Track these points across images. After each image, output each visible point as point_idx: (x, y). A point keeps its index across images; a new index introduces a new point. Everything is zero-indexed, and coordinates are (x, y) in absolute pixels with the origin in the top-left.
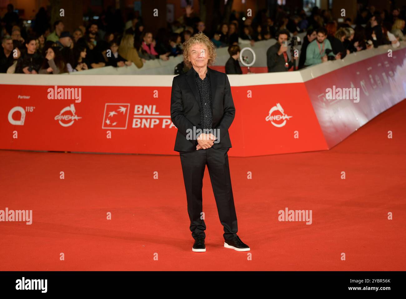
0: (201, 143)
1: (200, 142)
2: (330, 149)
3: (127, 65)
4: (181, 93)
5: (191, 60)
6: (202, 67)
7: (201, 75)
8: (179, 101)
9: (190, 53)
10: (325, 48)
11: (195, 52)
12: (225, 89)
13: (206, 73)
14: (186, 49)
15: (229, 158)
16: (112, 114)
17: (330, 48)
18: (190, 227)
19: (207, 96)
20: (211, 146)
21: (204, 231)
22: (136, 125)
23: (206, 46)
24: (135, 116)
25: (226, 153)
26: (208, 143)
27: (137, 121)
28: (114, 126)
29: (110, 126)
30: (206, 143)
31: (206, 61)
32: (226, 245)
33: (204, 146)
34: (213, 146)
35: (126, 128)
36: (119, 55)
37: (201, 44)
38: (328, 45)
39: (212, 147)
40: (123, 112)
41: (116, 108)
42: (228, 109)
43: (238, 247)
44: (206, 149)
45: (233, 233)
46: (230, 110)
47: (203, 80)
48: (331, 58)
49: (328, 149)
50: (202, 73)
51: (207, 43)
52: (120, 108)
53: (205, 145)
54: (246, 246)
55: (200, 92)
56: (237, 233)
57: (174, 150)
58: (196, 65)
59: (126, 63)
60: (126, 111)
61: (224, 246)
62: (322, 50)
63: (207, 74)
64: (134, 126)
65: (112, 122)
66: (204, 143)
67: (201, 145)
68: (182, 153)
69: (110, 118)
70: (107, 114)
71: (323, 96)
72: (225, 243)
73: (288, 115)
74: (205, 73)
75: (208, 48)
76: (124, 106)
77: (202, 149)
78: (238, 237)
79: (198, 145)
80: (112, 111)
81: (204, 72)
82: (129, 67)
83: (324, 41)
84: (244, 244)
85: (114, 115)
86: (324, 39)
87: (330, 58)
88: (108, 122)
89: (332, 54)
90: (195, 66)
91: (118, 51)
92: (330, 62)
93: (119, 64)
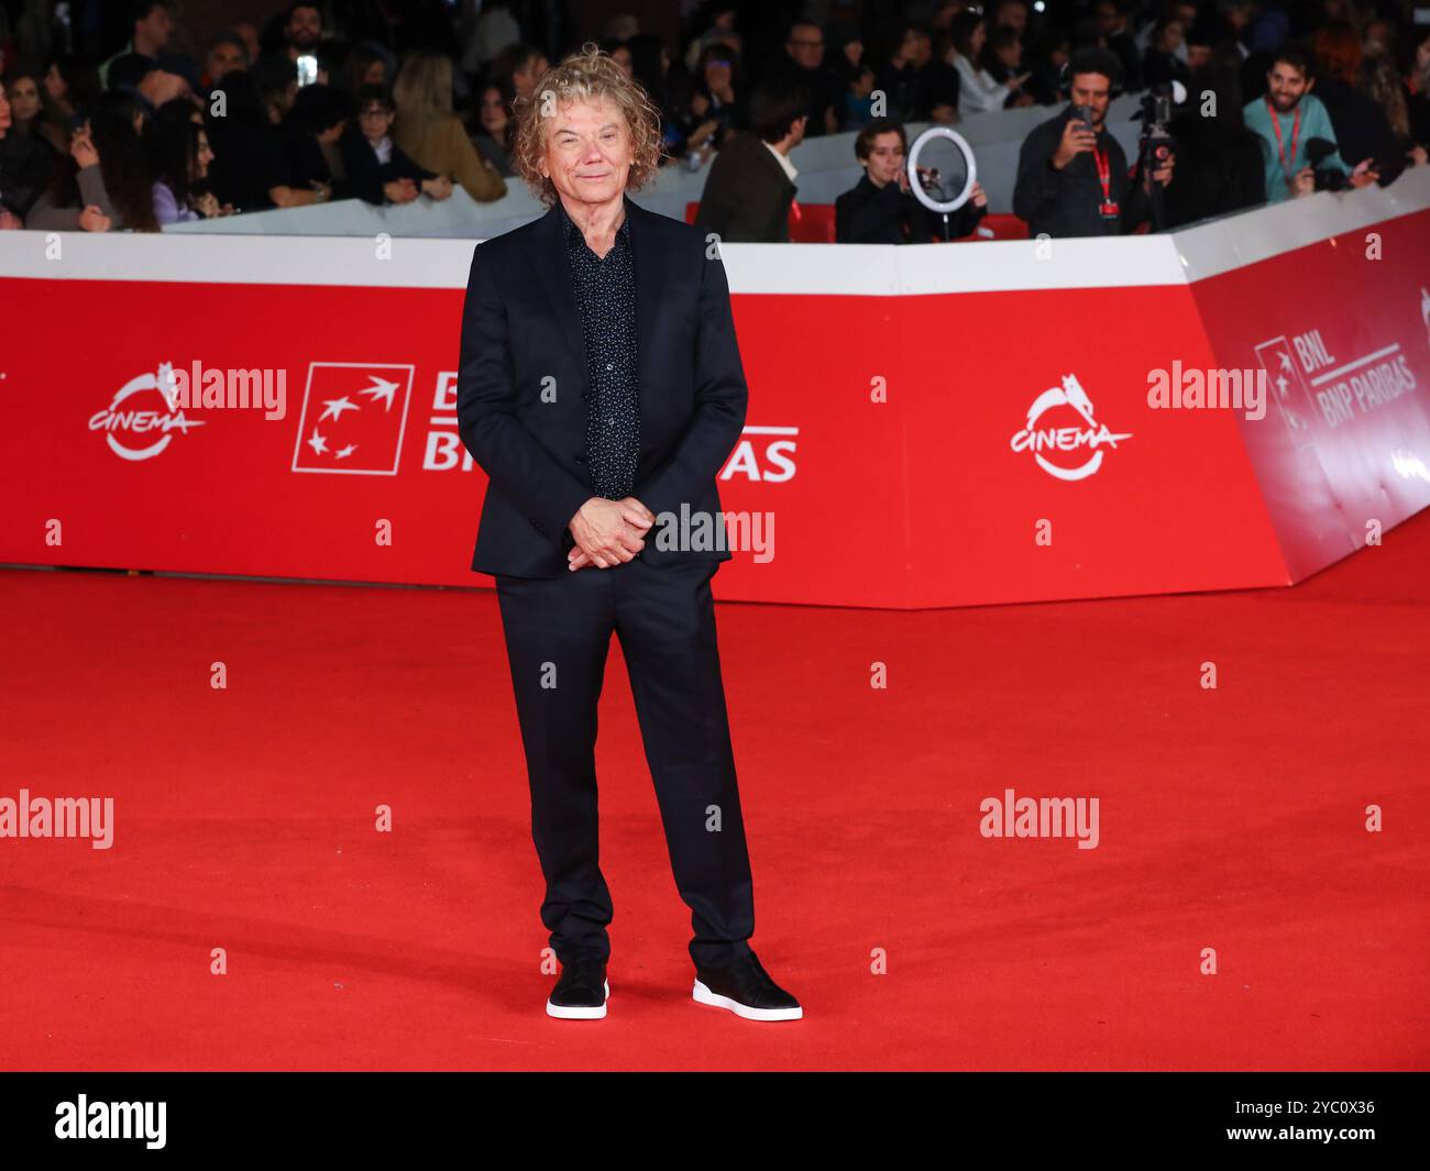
0: (588, 539)
1: (582, 536)
2: (1296, 585)
3: (430, 197)
4: (504, 316)
5: (551, 172)
6: (603, 202)
7: (596, 239)
8: (495, 352)
9: (547, 141)
10: (1305, 134)
11: (569, 136)
12: (702, 298)
13: (618, 226)
14: (528, 122)
15: (718, 610)
16: (336, 407)
17: (1329, 134)
18: (544, 908)
19: (618, 330)
20: (630, 556)
21: (607, 928)
22: (441, 458)
23: (620, 111)
24: (435, 421)
25: (706, 583)
26: (618, 539)
27: (443, 442)
28: (345, 462)
29: (327, 459)
30: (610, 542)
31: (621, 175)
32: (703, 994)
33: (599, 553)
34: (640, 552)
35: (394, 473)
36: (395, 152)
37: (595, 103)
38: (1316, 120)
39: (635, 558)
40: (384, 399)
41: (352, 384)
42: (714, 389)
43: (750, 999)
44: (612, 568)
45: (730, 938)
46: (725, 392)
47: (602, 257)
48: (1331, 182)
49: (1290, 583)
50: (600, 231)
51: (622, 95)
52: (374, 385)
53: (607, 549)
54: (785, 1001)
55: (586, 314)
56: (749, 940)
57: (473, 570)
58: (576, 196)
59: (427, 185)
60: (399, 395)
61: (691, 994)
62: (1293, 146)
63: (620, 234)
64: (429, 463)
65: (334, 445)
66: (599, 542)
67: (589, 548)
68: (505, 582)
69: (328, 427)
70: (317, 407)
71: (1280, 346)
72: (696, 981)
73: (1113, 431)
74: (613, 225)
75: (628, 118)
76: (389, 376)
77: (590, 567)
78: (753, 954)
79: (575, 550)
80: (336, 398)
81: (607, 223)
82: (437, 206)
83: (1302, 104)
84: (778, 988)
85: (344, 412)
86: (1302, 93)
87: (1327, 179)
88: (318, 443)
89: (1336, 160)
90: (573, 198)
91: (392, 132)
92: (1325, 196)
93: (392, 190)
